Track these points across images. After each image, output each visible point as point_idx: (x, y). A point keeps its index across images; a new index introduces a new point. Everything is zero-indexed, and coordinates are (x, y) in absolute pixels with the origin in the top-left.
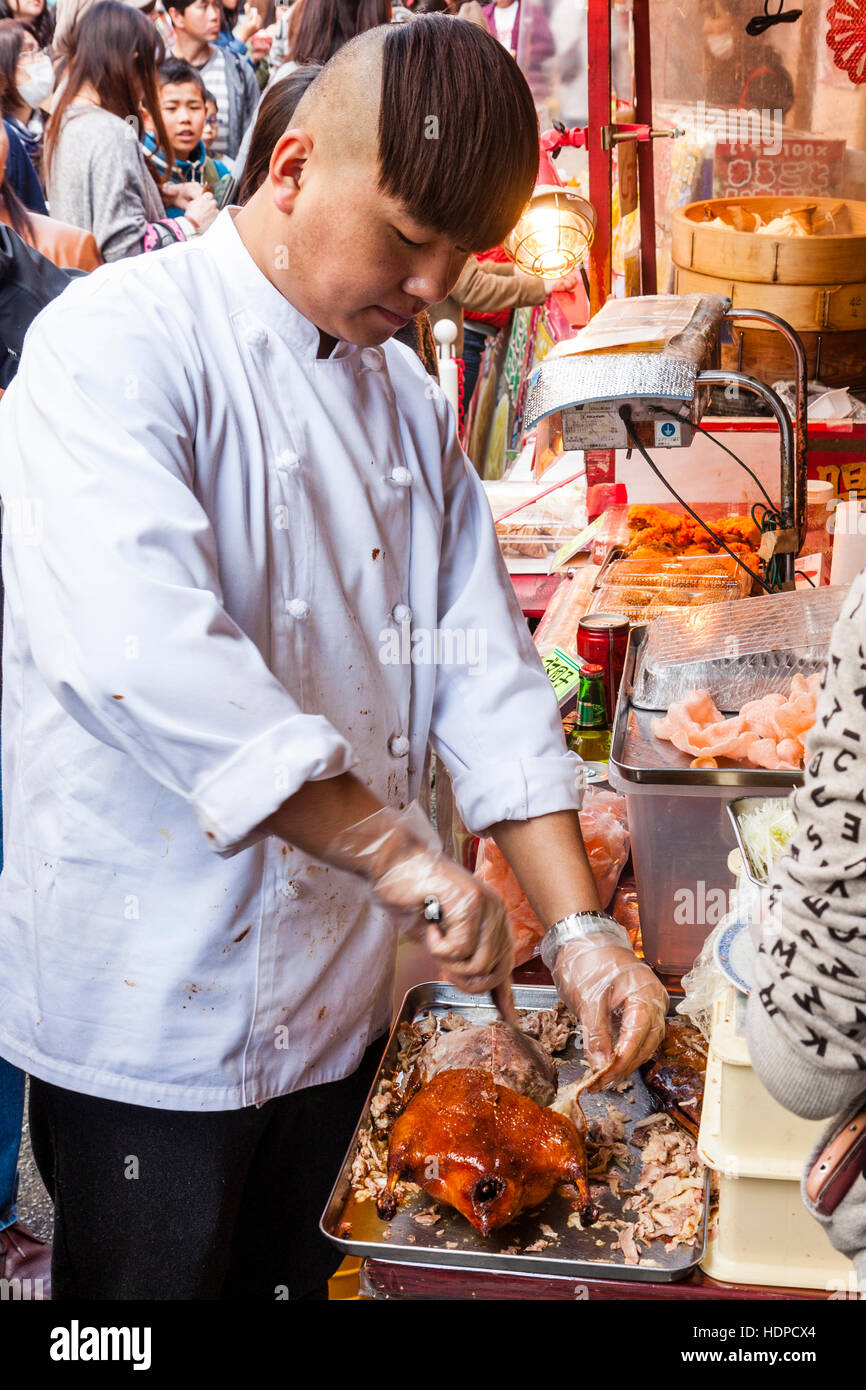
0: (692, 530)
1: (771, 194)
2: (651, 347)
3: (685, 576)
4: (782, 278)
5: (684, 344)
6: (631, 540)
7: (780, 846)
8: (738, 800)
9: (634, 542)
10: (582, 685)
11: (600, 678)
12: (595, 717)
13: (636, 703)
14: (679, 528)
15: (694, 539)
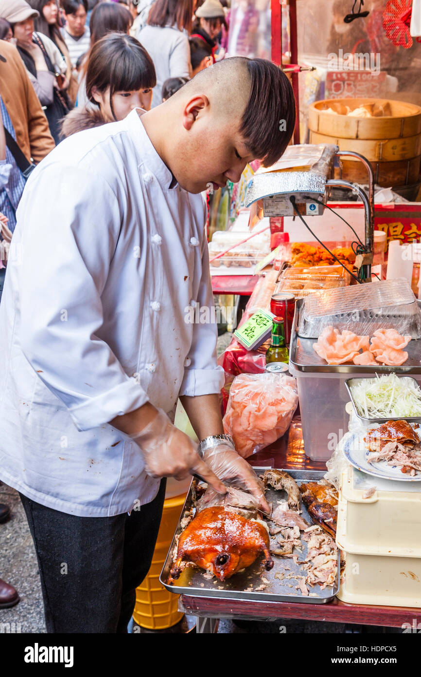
0: (322, 254)
1: (351, 97)
2: (304, 169)
3: (319, 275)
4: (360, 137)
5: (319, 167)
6: (293, 259)
7: (370, 401)
8: (350, 379)
9: (294, 260)
10: (274, 327)
11: (282, 324)
12: (280, 341)
13: (300, 335)
14: (315, 253)
15: (323, 258)
